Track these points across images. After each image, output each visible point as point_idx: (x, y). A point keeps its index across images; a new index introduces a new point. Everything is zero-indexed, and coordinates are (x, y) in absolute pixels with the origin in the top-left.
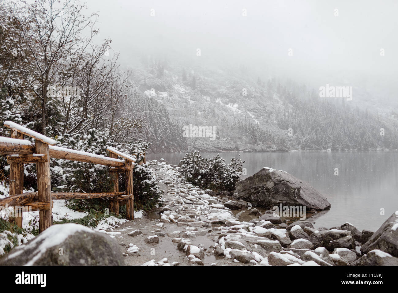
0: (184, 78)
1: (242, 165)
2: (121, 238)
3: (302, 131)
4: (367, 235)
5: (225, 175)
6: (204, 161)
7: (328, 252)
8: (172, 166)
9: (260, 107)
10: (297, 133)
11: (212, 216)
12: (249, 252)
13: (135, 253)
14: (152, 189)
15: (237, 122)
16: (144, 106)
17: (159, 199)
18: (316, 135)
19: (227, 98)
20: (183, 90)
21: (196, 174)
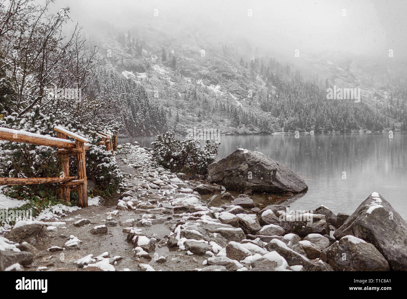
0: (164, 59)
1: (217, 147)
2: (63, 229)
3: (285, 113)
4: (342, 218)
5: (199, 157)
6: (177, 143)
7: (300, 238)
8: (146, 149)
9: (242, 89)
10: (280, 115)
11: (176, 201)
12: (207, 242)
13: (74, 246)
14: (110, 173)
15: (219, 104)
16: (121, 87)
17: (120, 184)
18: (300, 117)
19: (209, 80)
20: (163, 71)
21: (168, 157)
